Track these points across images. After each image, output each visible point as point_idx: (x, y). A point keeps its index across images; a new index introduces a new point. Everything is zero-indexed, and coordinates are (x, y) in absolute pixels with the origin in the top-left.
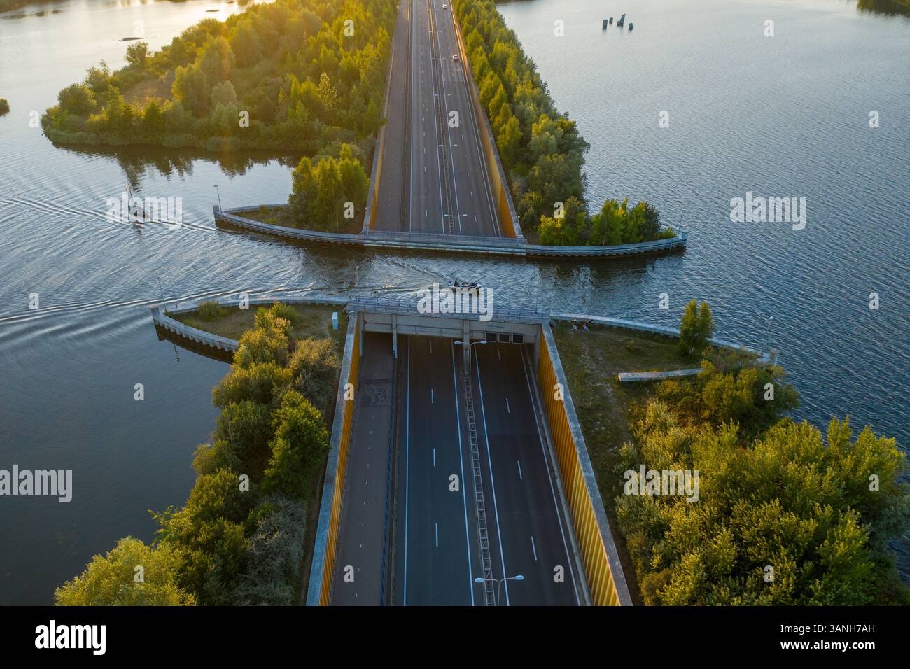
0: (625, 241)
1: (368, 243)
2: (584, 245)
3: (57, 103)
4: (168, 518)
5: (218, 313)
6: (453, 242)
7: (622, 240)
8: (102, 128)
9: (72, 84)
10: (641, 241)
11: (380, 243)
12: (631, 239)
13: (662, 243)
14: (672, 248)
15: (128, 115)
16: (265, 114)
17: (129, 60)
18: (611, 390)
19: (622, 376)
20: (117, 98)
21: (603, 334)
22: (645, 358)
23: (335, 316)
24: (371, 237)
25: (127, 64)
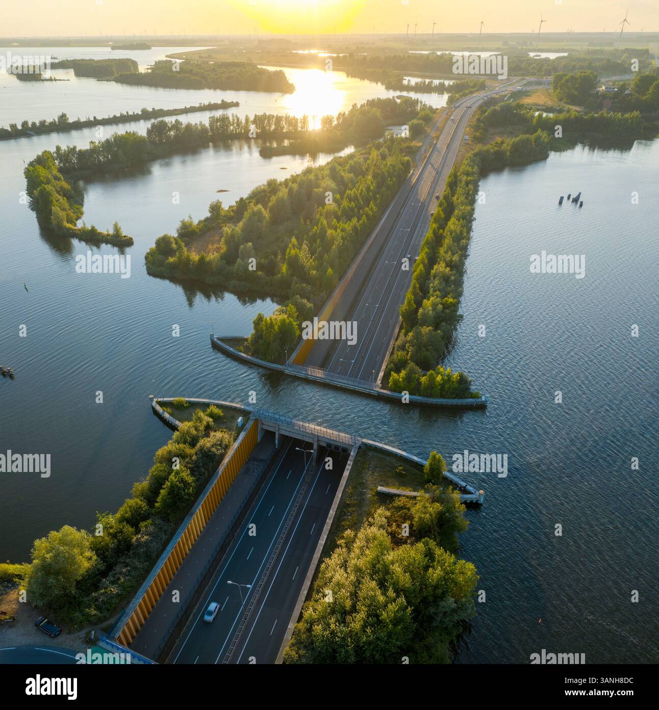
0: (442, 396)
1: (287, 372)
2: (415, 395)
3: (154, 246)
4: (103, 517)
5: (183, 405)
6: (336, 380)
7: (441, 396)
8: (173, 266)
9: (163, 235)
10: (454, 398)
11: (294, 373)
12: (446, 396)
13: (470, 401)
14: (476, 405)
15: (188, 260)
16: (268, 268)
17: (211, 212)
18: (370, 496)
19: (380, 488)
20: (183, 249)
21: (388, 459)
22: (404, 480)
23: (240, 419)
24: (289, 369)
25: (209, 215)
